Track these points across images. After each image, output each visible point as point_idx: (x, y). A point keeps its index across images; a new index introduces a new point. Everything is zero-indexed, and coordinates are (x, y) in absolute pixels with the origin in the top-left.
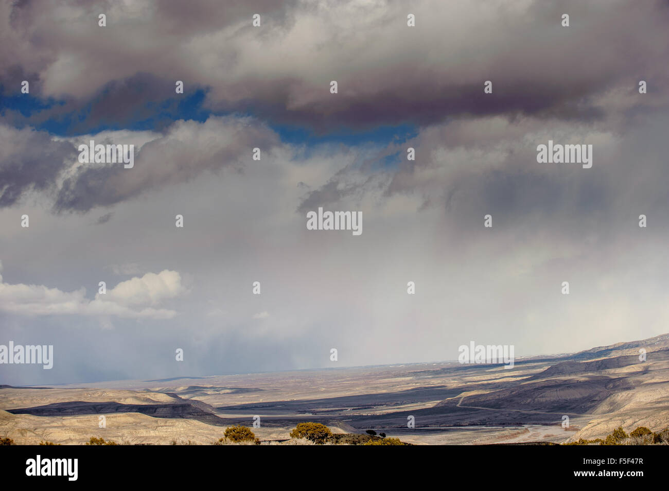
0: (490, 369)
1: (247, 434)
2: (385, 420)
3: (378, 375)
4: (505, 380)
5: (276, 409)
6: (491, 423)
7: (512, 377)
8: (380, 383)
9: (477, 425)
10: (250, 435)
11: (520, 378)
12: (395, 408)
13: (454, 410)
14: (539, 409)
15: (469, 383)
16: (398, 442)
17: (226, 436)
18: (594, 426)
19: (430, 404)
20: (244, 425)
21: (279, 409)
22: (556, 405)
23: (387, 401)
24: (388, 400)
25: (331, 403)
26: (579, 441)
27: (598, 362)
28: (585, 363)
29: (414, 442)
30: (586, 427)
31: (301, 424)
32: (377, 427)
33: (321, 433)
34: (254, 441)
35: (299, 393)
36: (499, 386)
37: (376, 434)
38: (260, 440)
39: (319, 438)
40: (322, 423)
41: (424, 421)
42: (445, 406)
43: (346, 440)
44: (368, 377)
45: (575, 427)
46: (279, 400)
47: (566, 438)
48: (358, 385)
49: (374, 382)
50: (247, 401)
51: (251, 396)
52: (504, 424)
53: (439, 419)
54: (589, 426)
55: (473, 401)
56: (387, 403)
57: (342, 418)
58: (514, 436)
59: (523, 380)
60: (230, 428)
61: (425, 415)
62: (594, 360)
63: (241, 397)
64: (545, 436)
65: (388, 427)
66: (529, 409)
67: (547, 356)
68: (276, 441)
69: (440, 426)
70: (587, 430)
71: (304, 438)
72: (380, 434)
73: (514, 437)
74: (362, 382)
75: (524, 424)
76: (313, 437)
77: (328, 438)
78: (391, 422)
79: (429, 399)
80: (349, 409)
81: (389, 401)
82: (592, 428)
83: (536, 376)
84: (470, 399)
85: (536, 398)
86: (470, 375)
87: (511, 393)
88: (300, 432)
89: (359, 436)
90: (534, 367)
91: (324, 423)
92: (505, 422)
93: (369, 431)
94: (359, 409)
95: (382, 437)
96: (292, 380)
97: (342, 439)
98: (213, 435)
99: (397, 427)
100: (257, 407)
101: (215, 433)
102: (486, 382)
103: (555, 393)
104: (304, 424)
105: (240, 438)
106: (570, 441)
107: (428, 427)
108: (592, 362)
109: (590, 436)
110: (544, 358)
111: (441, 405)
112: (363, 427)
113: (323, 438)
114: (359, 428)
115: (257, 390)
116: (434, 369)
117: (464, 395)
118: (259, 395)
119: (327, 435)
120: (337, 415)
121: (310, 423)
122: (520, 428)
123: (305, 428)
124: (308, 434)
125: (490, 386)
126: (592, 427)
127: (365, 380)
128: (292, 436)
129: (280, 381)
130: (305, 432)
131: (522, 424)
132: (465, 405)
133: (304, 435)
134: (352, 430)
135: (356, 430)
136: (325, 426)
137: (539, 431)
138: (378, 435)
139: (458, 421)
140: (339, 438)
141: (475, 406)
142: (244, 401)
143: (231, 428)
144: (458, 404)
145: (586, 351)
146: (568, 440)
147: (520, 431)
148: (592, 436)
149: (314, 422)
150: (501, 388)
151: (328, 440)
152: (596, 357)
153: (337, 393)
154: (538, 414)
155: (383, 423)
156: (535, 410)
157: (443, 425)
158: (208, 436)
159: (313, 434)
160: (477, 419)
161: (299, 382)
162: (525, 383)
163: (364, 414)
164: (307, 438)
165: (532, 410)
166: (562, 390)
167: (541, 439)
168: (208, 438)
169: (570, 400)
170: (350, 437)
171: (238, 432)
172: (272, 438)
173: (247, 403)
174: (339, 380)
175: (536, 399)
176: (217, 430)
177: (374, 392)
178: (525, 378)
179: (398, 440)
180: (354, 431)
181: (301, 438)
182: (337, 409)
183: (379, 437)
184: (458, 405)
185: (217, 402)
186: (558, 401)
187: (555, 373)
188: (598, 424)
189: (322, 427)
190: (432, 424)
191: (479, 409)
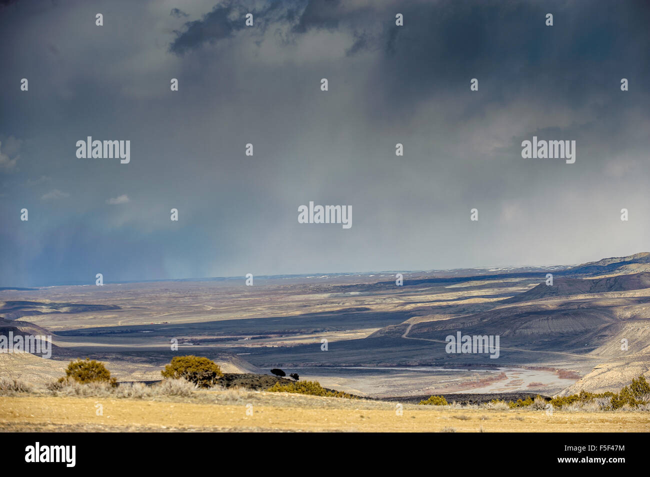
0: (451, 285)
1: (100, 372)
2: (298, 355)
3: (290, 290)
4: (472, 301)
5: (141, 336)
6: (451, 363)
7: (483, 297)
8: (293, 302)
9: (431, 365)
10: (103, 373)
11: (495, 299)
12: (313, 338)
13: (399, 342)
14: (522, 345)
15: (419, 305)
16: (317, 386)
17: (69, 374)
18: (602, 373)
19: (364, 334)
20: (95, 359)
21: (145, 336)
22: (546, 340)
23: (303, 328)
24: (303, 326)
25: (220, 329)
26: (581, 395)
27: (609, 279)
28: (590, 280)
29: (339, 388)
30: (591, 375)
31: (178, 358)
32: (287, 364)
33: (207, 371)
34: (110, 381)
35: (175, 313)
36: (464, 310)
37: (285, 375)
38: (117, 381)
39: (204, 378)
40: (208, 358)
41: (354, 358)
42: (386, 337)
43: (242, 383)
44: (275, 292)
45: (575, 374)
46: (145, 323)
47: (561, 390)
48: (260, 303)
49: (283, 300)
50: (100, 323)
51: (105, 317)
52: (470, 365)
53: (377, 356)
54: (595, 373)
55: (426, 331)
56: (303, 330)
57: (236, 350)
58: (484, 383)
59: (499, 302)
60: (74, 362)
61: (357, 349)
62: (603, 277)
63: (91, 317)
64: (530, 385)
65: (302, 364)
66: (508, 345)
67: (535, 269)
68: (141, 382)
69: (377, 366)
70: (592, 378)
71: (182, 379)
72: (291, 376)
73: (484, 385)
74: (267, 298)
75: (500, 366)
76: (195, 377)
77: (216, 379)
78: (307, 357)
79: (362, 326)
80: (247, 338)
81: (304, 328)
82: (600, 376)
83: (518, 298)
84: (421, 327)
85: (517, 328)
86: (422, 293)
87: (481, 320)
88: (176, 370)
89: (260, 378)
90: (514, 284)
91: (211, 358)
92: (471, 363)
93: (274, 369)
94: (261, 338)
95: (294, 380)
96: (165, 295)
97: (235, 381)
98: (48, 372)
99: (316, 366)
100: (114, 333)
101: (52, 370)
102: (445, 304)
103: (546, 322)
104: (182, 358)
105: (89, 378)
106: (566, 393)
107: (361, 366)
108: (600, 280)
109: (596, 388)
110: (530, 271)
111: (379, 335)
112: (266, 364)
113: (209, 378)
114: (261, 366)
115: (114, 308)
116: (371, 283)
117: (413, 321)
118: (117, 316)
119: (214, 374)
120: (228, 346)
121: (191, 357)
122: (493, 372)
123: (183, 364)
124: (187, 373)
125: (451, 310)
126: (599, 374)
127: (272, 296)
128: (164, 374)
129: (147, 296)
130: (183, 369)
131: (496, 366)
132: (413, 336)
133: (181, 374)
134: (251, 368)
135: (255, 368)
136: (212, 361)
137: (521, 377)
138: (288, 377)
139: (404, 359)
140: (231, 380)
141: (430, 338)
142: (95, 323)
143: (76, 361)
144: (404, 333)
145: (592, 263)
146: (564, 392)
147: (493, 377)
148: (600, 388)
149: (196, 356)
150: (468, 313)
151: (217, 382)
152: (606, 273)
153: (230, 314)
154: (521, 352)
155: (294, 359)
156: (516, 346)
157: (382, 364)
158: (42, 374)
159: (195, 373)
160: (431, 357)
161: (174, 297)
162: (503, 307)
163: (268, 346)
164: (186, 379)
165: (511, 346)
166: (557, 318)
167: (524, 389)
168: (41, 376)
169: (567, 333)
170: (248, 378)
171: (86, 369)
172: (135, 378)
173: (99, 326)
174: (233, 296)
175: (517, 331)
176: (54, 366)
177: (284, 314)
178: (502, 299)
179: (318, 384)
180: (254, 369)
181: (177, 378)
182: (229, 337)
183: (289, 380)
184: (404, 336)
185: (56, 325)
186: (549, 335)
187: (545, 294)
188: (609, 370)
189: (208, 363)
190: (364, 363)
191: (435, 343)
